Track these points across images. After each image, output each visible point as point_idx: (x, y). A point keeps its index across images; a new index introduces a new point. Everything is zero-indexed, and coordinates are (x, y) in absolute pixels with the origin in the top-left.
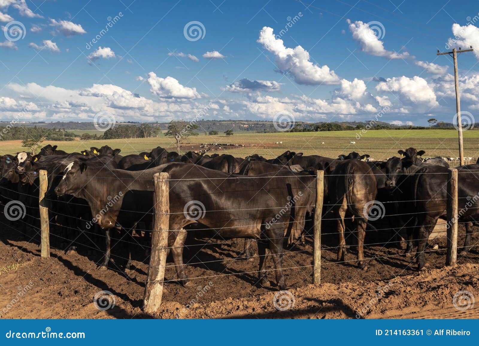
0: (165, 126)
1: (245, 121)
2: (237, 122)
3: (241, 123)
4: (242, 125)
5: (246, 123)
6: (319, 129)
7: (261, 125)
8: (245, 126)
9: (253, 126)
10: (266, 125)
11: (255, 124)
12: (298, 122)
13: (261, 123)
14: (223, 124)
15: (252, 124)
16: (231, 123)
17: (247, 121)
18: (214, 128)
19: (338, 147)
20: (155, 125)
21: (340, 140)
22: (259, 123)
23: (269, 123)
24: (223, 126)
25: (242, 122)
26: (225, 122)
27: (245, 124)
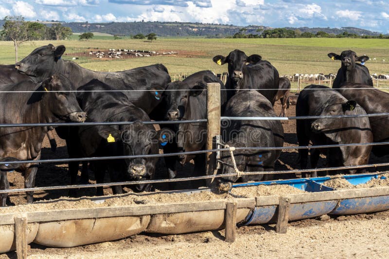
0: (97, 27)
1: (194, 24)
2: (184, 25)
3: (189, 26)
4: (191, 29)
5: (196, 26)
6: (268, 36)
7: (214, 29)
8: (194, 30)
9: (204, 29)
10: (220, 29)
11: (205, 28)
12: (259, 27)
13: (214, 26)
14: (167, 26)
15: (203, 28)
16: (178, 26)
17: (197, 23)
18: (156, 31)
19: (278, 58)
20: (84, 26)
21: (285, 49)
22: (212, 26)
23: (223, 27)
24: (167, 28)
25: (191, 25)
26: (169, 24)
27: (194, 27)
